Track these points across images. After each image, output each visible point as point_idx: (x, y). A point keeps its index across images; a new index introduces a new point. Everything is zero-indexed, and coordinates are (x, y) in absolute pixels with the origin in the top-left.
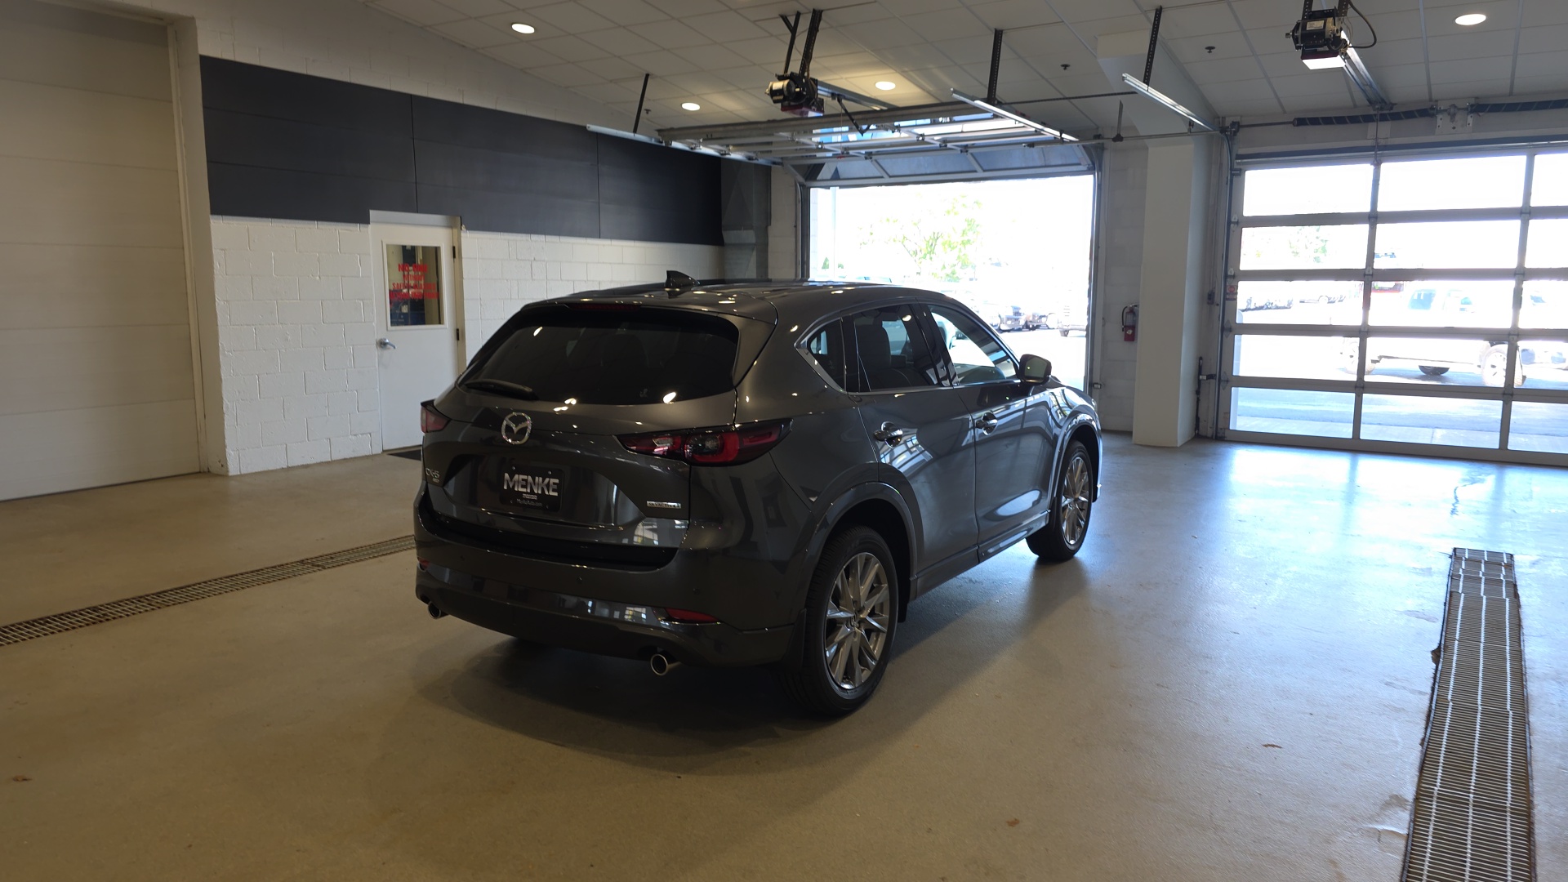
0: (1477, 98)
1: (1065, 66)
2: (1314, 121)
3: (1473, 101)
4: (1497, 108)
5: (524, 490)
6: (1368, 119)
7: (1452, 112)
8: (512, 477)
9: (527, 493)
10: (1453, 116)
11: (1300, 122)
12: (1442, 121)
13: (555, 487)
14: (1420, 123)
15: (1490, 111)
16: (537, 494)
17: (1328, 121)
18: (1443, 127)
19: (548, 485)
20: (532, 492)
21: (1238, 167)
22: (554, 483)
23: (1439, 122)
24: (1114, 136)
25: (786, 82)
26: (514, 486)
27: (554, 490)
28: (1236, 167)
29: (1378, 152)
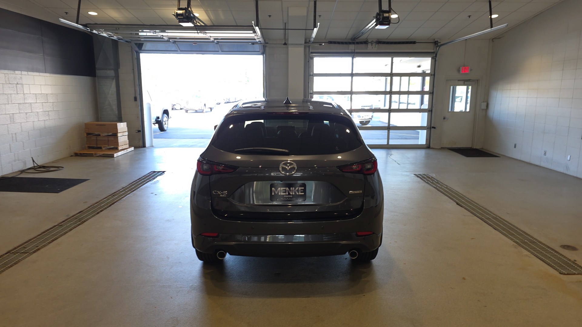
0: (378, 39)
1: (270, 16)
2: (335, 43)
3: (377, 40)
4: (384, 43)
5: (285, 194)
6: (350, 43)
7: (372, 43)
8: (276, 190)
9: (286, 195)
10: (372, 44)
11: (331, 42)
12: (369, 45)
13: (302, 191)
14: (363, 46)
15: (382, 44)
16: (292, 195)
17: (339, 43)
18: (370, 48)
19: (298, 191)
20: (289, 194)
21: (312, 56)
22: (301, 189)
23: (369, 46)
24: (284, 43)
25: (184, 11)
26: (278, 193)
27: (301, 192)
28: (311, 56)
29: (353, 54)
